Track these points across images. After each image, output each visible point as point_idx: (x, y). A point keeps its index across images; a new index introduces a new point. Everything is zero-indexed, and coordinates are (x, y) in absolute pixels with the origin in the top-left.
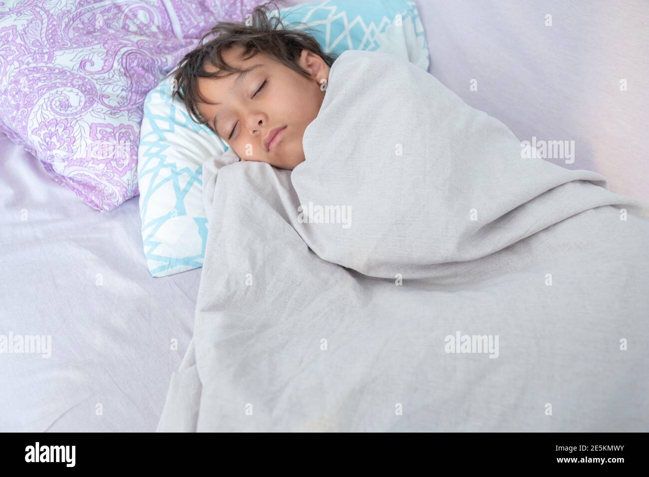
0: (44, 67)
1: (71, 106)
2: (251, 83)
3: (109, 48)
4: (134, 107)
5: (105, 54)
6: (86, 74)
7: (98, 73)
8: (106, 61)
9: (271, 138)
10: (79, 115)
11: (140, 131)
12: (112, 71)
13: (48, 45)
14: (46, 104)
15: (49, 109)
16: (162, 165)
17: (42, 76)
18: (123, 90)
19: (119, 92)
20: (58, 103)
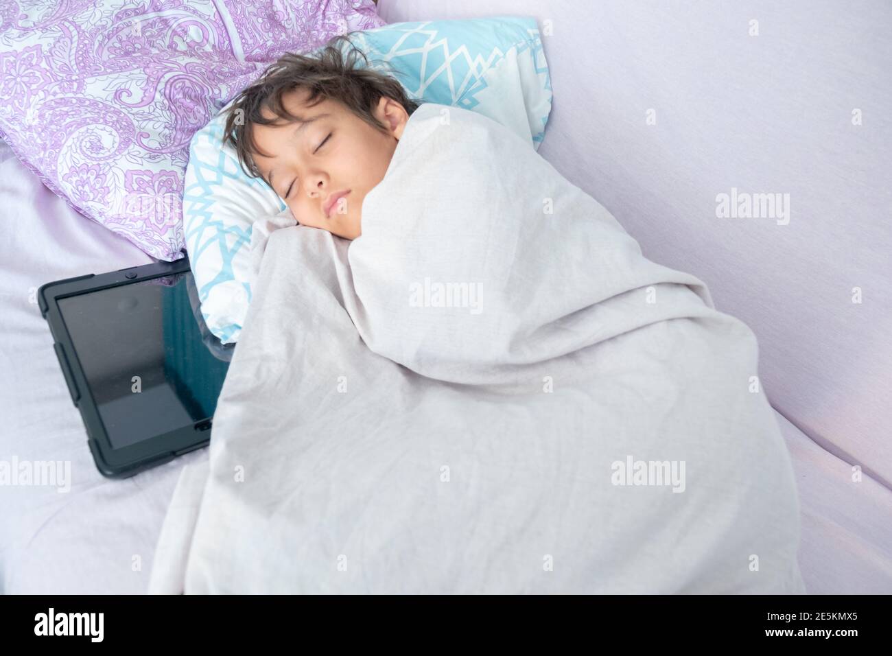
0: (73, 98)
1: (103, 148)
2: (313, 135)
3: (151, 74)
4: (178, 148)
5: (145, 82)
6: (123, 106)
7: (136, 105)
8: (146, 90)
9: (331, 204)
10: (112, 160)
11: (184, 178)
12: (153, 104)
13: (77, 71)
14: (76, 146)
15: (79, 151)
16: (207, 223)
17: (71, 109)
18: (166, 127)
19: (161, 129)
20: (89, 144)
